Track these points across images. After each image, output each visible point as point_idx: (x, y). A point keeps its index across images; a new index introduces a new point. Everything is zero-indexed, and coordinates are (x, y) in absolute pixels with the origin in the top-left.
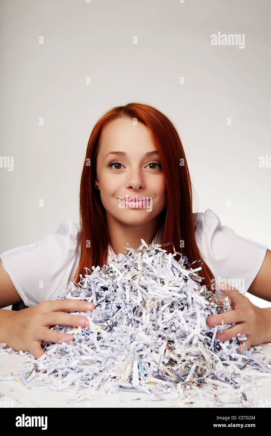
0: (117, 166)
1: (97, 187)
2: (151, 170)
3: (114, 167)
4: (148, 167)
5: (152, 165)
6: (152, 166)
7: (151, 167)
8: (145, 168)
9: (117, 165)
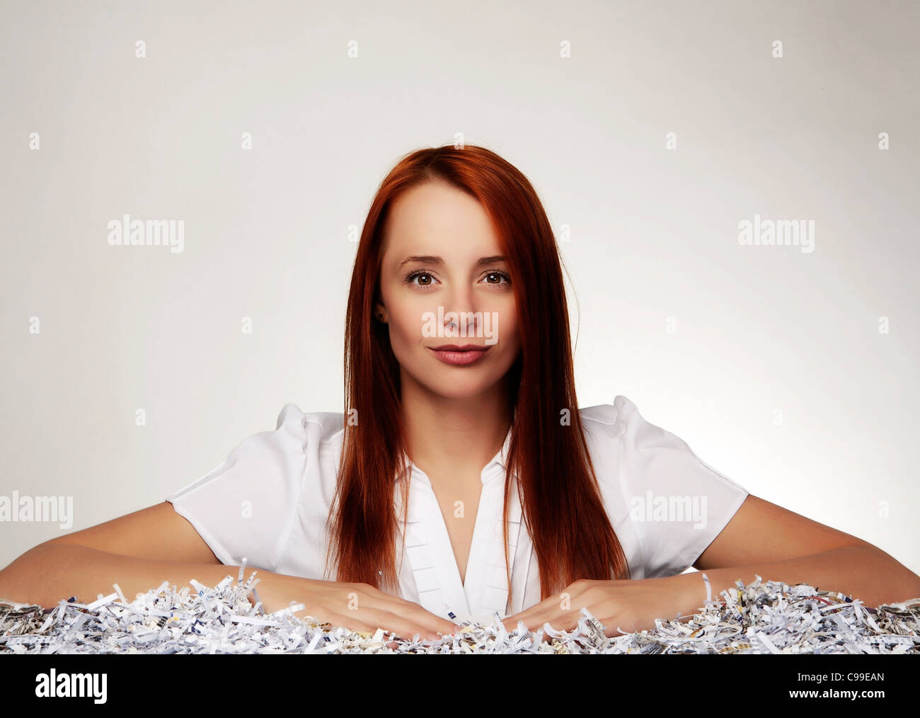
0: (424, 281)
1: (381, 316)
2: (490, 285)
3: (416, 281)
4: (486, 280)
5: (492, 277)
6: (494, 278)
7: (490, 280)
8: (479, 282)
9: (424, 278)
